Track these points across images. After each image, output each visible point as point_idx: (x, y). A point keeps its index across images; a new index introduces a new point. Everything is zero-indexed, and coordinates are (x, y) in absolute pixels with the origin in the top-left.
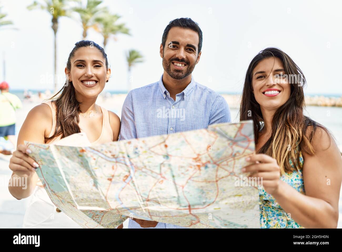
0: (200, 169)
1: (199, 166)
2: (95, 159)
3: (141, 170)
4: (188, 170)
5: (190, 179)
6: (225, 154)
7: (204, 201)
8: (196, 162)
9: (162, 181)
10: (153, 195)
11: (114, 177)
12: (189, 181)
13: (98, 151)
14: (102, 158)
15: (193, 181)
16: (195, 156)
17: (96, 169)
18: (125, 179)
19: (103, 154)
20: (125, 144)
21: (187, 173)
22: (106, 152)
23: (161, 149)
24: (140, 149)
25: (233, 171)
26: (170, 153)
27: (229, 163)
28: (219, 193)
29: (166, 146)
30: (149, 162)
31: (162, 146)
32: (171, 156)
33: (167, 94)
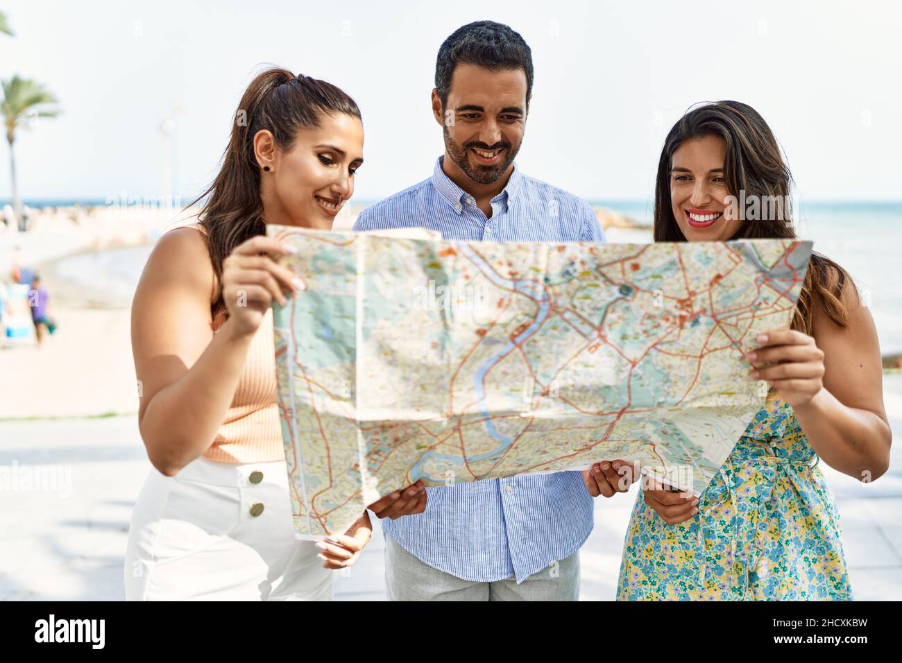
0: (682, 327)
1: (682, 318)
2: (467, 277)
3: (561, 314)
4: (658, 326)
5: (654, 346)
6: (740, 300)
7: (661, 400)
8: (682, 308)
9: (597, 346)
10: (565, 378)
11: (494, 327)
12: (653, 351)
13: (483, 258)
14: (486, 276)
15: (660, 351)
16: (684, 296)
18: (516, 333)
19: (491, 267)
20: (551, 249)
21: (655, 330)
22: (501, 263)
23: (623, 272)
24: (578, 266)
25: (740, 342)
26: (637, 284)
27: (741, 323)
28: (696, 384)
29: (636, 267)
30: (586, 297)
31: (628, 265)
32: (638, 288)
33: (469, 201)
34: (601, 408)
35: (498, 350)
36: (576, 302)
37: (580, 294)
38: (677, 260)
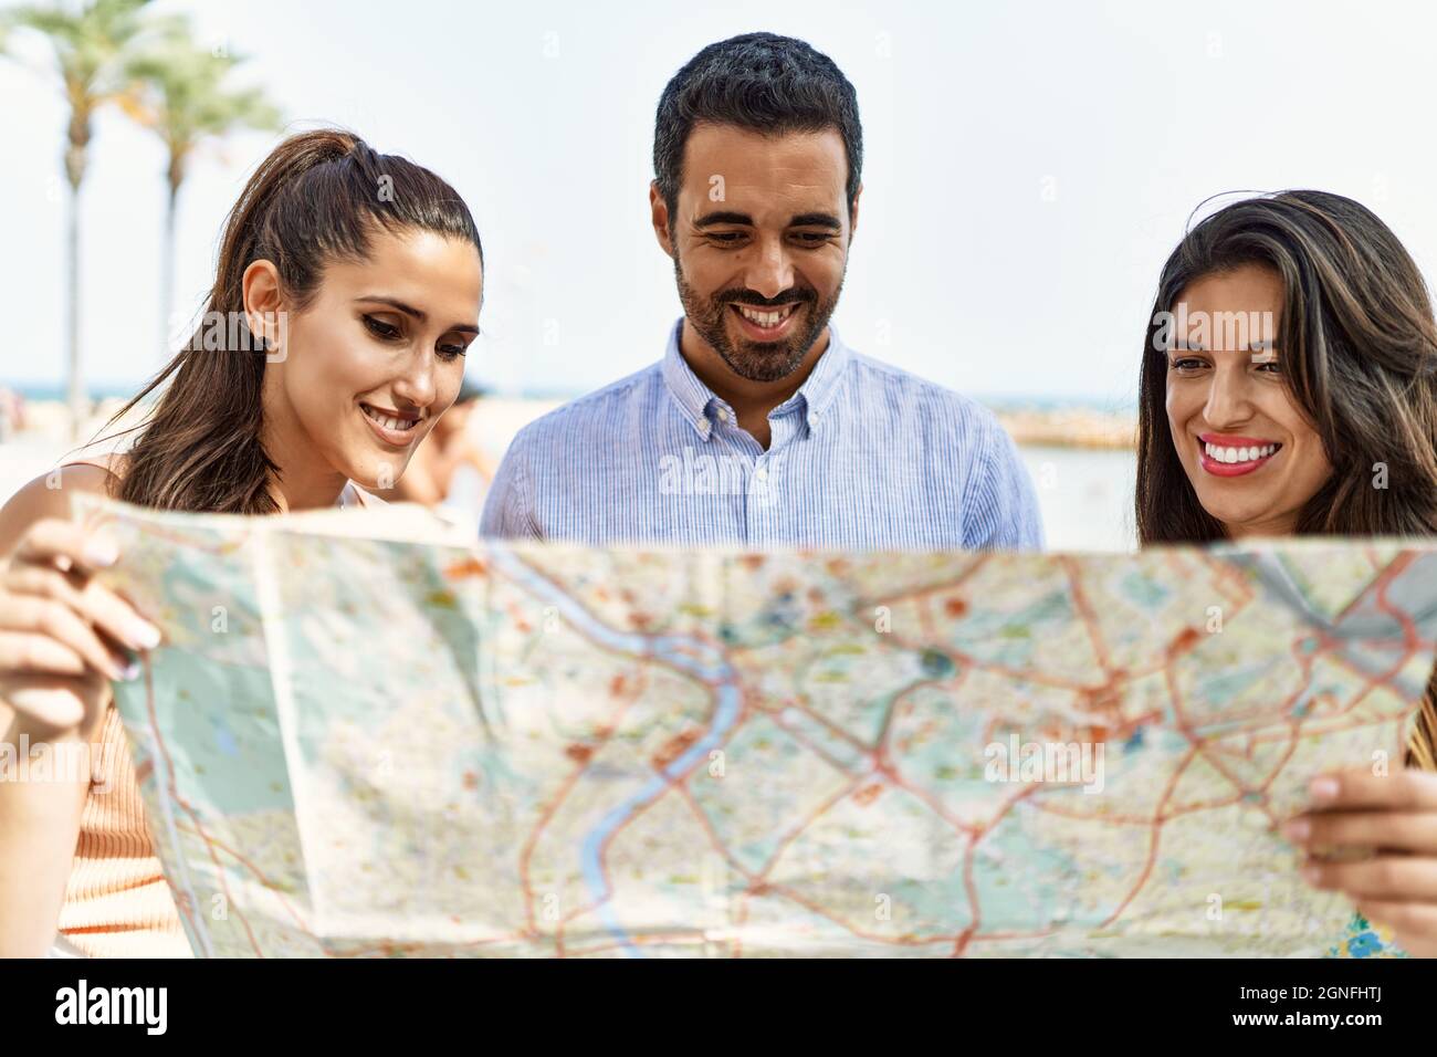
1: (1096, 732)
2: (523, 627)
3: (775, 713)
5: (1026, 793)
6: (1256, 691)
7: (1060, 913)
8: (1094, 709)
9: (874, 790)
10: (800, 859)
11: (610, 743)
12: (1024, 807)
13: (556, 582)
14: (568, 623)
15: (1042, 806)
16: (1097, 678)
17: (515, 683)
18: (667, 755)
19: (582, 604)
20: (726, 564)
22: (603, 595)
23: (926, 618)
24: (802, 603)
25: (1263, 789)
26: (966, 649)
27: (1260, 749)
28: (1148, 884)
29: (957, 608)
30: (835, 676)
31: (936, 602)
32: (966, 661)
33: (722, 414)
34: (908, 929)
35: (625, 791)
36: (810, 687)
37: (817, 669)
38: (1068, 596)
